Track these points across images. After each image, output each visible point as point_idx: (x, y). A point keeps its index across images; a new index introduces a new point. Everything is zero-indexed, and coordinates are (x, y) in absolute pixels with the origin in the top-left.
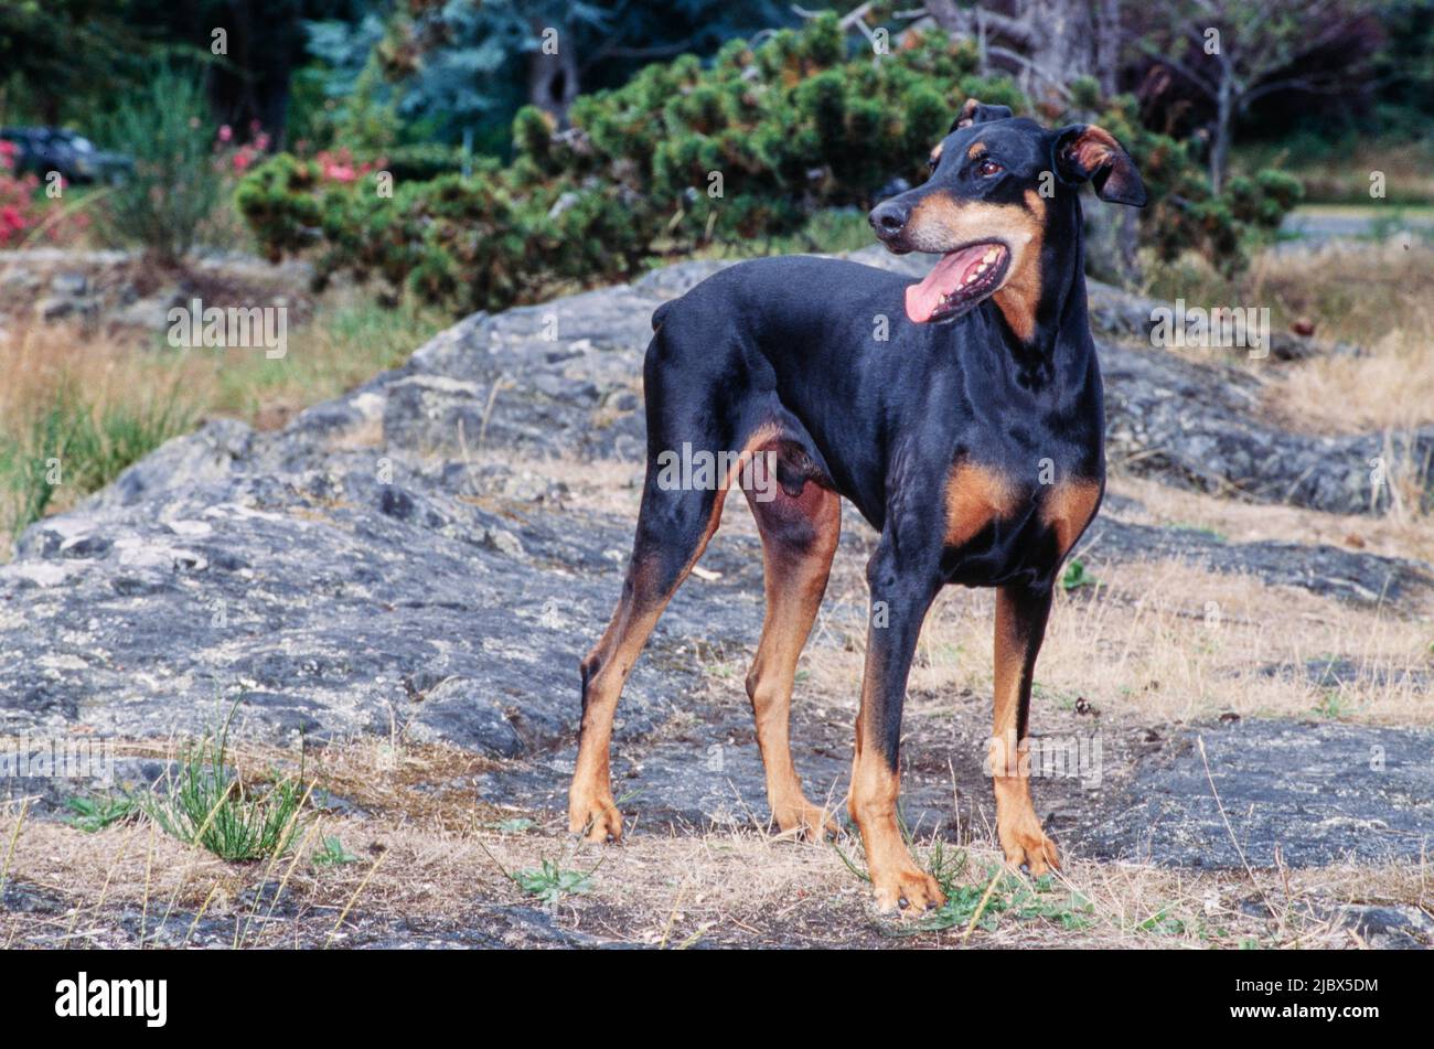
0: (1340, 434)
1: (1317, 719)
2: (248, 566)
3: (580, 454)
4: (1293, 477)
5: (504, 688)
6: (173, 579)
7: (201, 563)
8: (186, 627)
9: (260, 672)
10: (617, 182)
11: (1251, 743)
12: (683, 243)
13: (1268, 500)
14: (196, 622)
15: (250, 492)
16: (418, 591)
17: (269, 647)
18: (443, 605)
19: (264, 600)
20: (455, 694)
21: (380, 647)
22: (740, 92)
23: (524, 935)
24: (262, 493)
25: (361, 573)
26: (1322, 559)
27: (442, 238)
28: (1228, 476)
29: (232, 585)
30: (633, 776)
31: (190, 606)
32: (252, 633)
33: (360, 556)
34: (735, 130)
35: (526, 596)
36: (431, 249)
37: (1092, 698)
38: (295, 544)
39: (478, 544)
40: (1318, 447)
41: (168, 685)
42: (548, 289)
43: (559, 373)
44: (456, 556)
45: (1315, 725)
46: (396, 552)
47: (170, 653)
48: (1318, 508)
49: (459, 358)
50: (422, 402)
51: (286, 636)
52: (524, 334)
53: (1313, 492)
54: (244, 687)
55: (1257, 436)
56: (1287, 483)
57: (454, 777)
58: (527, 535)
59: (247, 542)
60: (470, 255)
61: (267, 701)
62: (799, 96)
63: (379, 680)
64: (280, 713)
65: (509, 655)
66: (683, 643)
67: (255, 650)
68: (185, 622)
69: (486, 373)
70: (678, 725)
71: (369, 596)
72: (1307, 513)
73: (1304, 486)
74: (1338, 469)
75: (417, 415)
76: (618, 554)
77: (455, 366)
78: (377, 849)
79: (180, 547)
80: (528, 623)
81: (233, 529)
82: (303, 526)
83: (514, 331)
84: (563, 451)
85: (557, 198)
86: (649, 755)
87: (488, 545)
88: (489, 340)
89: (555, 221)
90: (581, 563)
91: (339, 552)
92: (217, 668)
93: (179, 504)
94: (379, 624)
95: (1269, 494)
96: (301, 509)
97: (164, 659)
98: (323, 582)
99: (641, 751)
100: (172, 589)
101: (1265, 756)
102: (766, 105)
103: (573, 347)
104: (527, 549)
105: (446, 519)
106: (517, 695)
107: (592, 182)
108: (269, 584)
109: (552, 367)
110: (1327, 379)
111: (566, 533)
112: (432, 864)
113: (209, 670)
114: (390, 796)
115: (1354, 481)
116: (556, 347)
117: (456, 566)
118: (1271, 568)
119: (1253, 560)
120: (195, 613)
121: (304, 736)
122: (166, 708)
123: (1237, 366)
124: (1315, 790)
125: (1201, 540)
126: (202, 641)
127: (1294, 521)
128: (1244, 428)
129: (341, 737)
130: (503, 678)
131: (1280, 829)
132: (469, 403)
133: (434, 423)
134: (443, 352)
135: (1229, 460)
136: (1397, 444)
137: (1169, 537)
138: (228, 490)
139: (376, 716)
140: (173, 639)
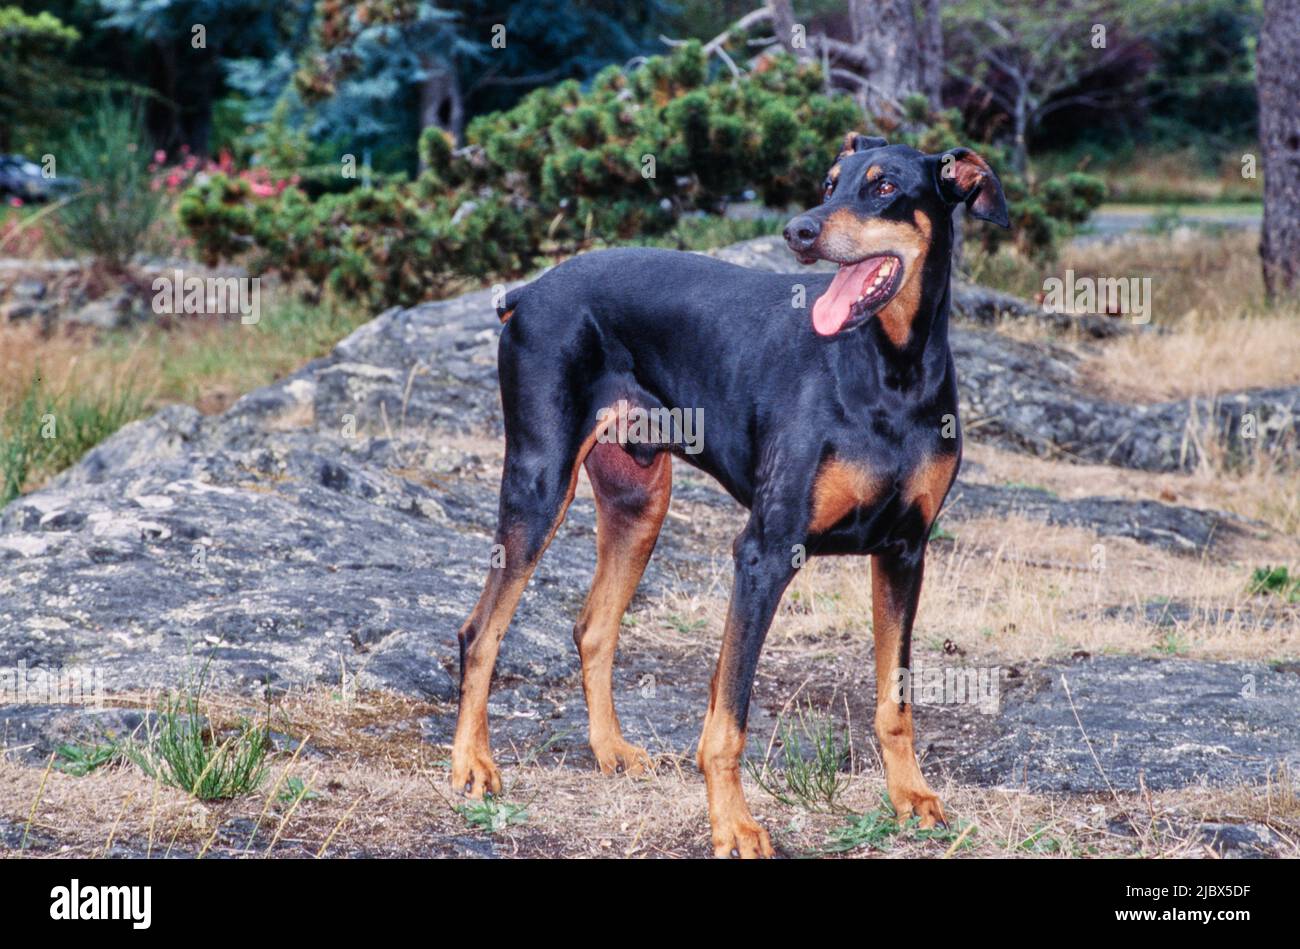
0: (1151, 402)
1: (1158, 655)
2: (207, 535)
3: (488, 430)
4: (1112, 440)
5: (439, 640)
6: (141, 547)
7: (166, 534)
8: (155, 590)
9: (223, 630)
10: (510, 191)
11: (1102, 678)
12: (568, 244)
13: (1090, 461)
14: (164, 585)
15: (206, 469)
16: (357, 554)
17: (230, 607)
18: (380, 566)
19: (223, 565)
20: (395, 646)
21: (328, 605)
22: (617, 111)
24: (215, 470)
25: (307, 539)
26: (1145, 512)
27: (358, 243)
28: (1055, 440)
29: (194, 552)
30: (557, 717)
31: (158, 571)
32: (213, 595)
33: (305, 524)
34: (614, 144)
35: (453, 557)
36: (349, 252)
37: (958, 640)
38: (247, 515)
39: (407, 512)
40: (1133, 414)
41: (141, 642)
42: (452, 285)
43: (468, 360)
44: (389, 522)
45: (1157, 661)
46: (336, 520)
47: (142, 614)
48: (1135, 467)
49: (379, 348)
50: (348, 386)
51: (244, 596)
52: (435, 326)
53: (1130, 453)
54: (209, 643)
55: (1080, 405)
56: (1106, 445)
57: (399, 720)
58: (449, 502)
59: (205, 513)
60: (384, 257)
61: (230, 655)
62: (669, 114)
63: (329, 634)
64: (242, 666)
65: (442, 610)
67: (218, 610)
68: (154, 586)
69: (402, 360)
71: (314, 560)
72: (1125, 472)
73: (1121, 448)
74: (1150, 433)
75: (344, 398)
77: (375, 355)
78: (335, 787)
79: (147, 519)
80: (456, 581)
81: (192, 503)
82: (254, 499)
83: (426, 324)
84: (474, 428)
85: (458, 206)
86: (569, 698)
87: (415, 512)
88: (405, 331)
89: (457, 226)
91: (286, 521)
92: (183, 626)
93: (143, 481)
94: (326, 584)
95: (1091, 455)
96: (251, 483)
97: (137, 619)
98: (274, 549)
99: (562, 694)
100: (141, 557)
101: (1117, 690)
102: (640, 122)
103: (479, 337)
104: (449, 515)
105: (378, 490)
106: (451, 646)
107: (488, 192)
108: (226, 550)
109: (461, 354)
110: (1136, 355)
111: (483, 500)
112: (384, 800)
113: (177, 629)
114: (344, 739)
115: (1165, 444)
116: (462, 337)
117: (390, 531)
118: (1101, 521)
119: (1085, 514)
120: (163, 578)
121: (265, 687)
122: (141, 664)
123: (1058, 344)
124: (1164, 720)
125: (1038, 498)
126: (169, 603)
127: (1113, 479)
128: (1067, 398)
129: (298, 687)
130: (438, 631)
131: (1136, 755)
132: (389, 387)
133: (360, 405)
134: (364, 343)
135: (1056, 427)
136: (1201, 410)
137: (1009, 495)
138: (186, 468)
139: (328, 667)
140: (144, 601)
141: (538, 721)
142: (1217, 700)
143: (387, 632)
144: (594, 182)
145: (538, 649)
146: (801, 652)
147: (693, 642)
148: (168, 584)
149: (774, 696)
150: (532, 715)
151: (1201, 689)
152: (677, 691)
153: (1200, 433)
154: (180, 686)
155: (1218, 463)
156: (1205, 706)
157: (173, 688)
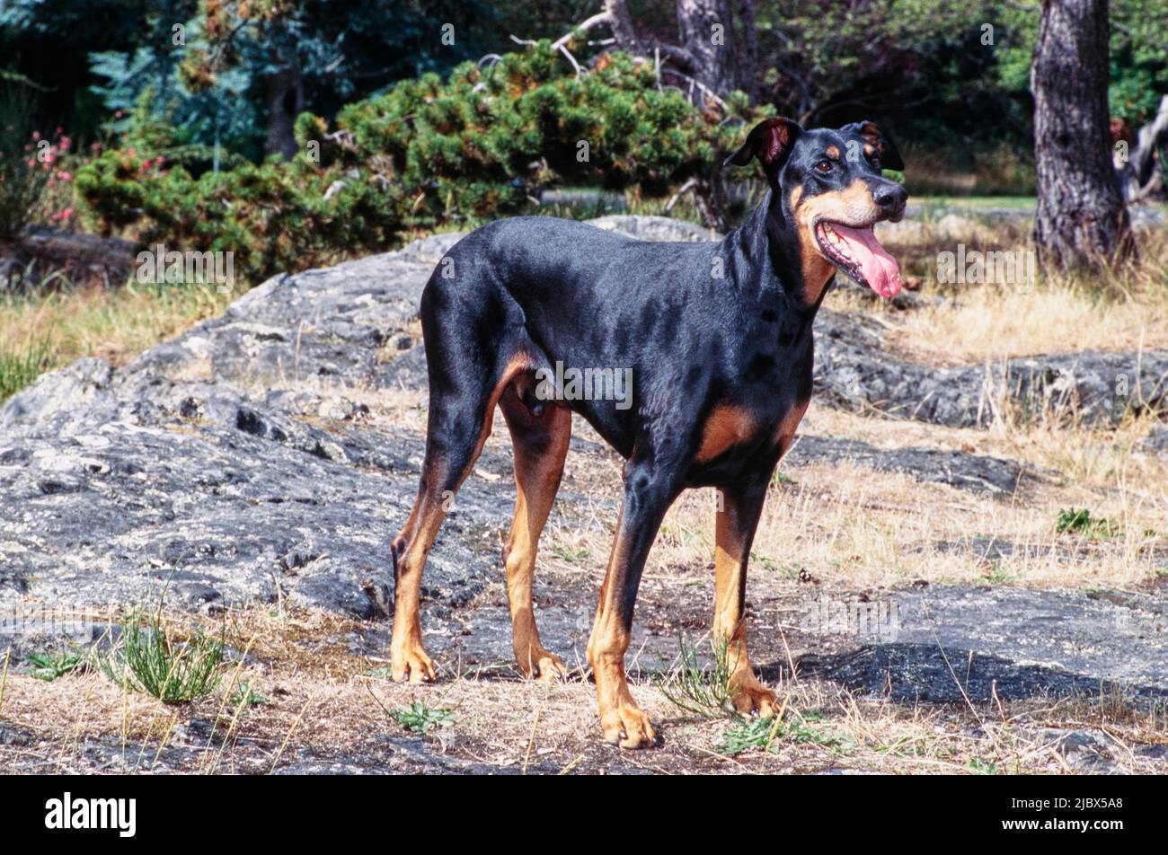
0: (952, 366)
1: (987, 583)
2: (142, 470)
3: (369, 384)
4: (918, 398)
5: (357, 564)
6: (86, 481)
7: (105, 469)
8: (101, 519)
9: (165, 554)
10: (376, 172)
11: (943, 603)
12: (428, 220)
13: (899, 417)
14: (108, 514)
15: (134, 413)
16: (275, 489)
17: (170, 534)
18: (299, 501)
19: (159, 497)
20: (320, 570)
21: (257, 533)
22: (475, 102)
23: (404, 759)
24: (142, 414)
25: (230, 476)
26: (956, 461)
27: (240, 217)
28: (868, 398)
29: (132, 485)
30: (467, 633)
31: (102, 502)
32: (153, 523)
33: (226, 462)
34: (472, 131)
35: (361, 493)
36: (230, 223)
37: (810, 570)
38: (175, 455)
39: (312, 452)
40: (936, 375)
41: (92, 565)
42: (324, 256)
43: (350, 320)
44: (300, 461)
45: (988, 589)
46: (254, 459)
47: (91, 539)
48: (938, 423)
49: (268, 309)
50: (242, 343)
51: (181, 525)
52: (318, 290)
53: (933, 410)
54: (153, 566)
55: (889, 367)
56: (913, 403)
57: (330, 635)
58: (349, 446)
59: (139, 452)
60: (264, 228)
61: (177, 576)
62: (523, 105)
63: (260, 559)
64: (188, 586)
65: (357, 539)
66: (488, 529)
67: (160, 536)
68: (100, 515)
69: (289, 320)
70: (492, 593)
71: (238, 493)
72: (930, 427)
73: (926, 406)
74: (952, 393)
75: (239, 354)
76: (418, 460)
77: (265, 315)
78: (280, 692)
79: (88, 456)
80: (367, 514)
81: (126, 442)
82: (180, 439)
83: (310, 288)
84: (356, 381)
85: (330, 184)
86: (474, 617)
87: (320, 453)
88: (291, 294)
89: (327, 202)
90: (391, 467)
91: (209, 459)
92: (129, 550)
93: (77, 423)
94: (254, 514)
95: (900, 412)
96: (175, 426)
97: (88, 544)
98: (202, 483)
99: (468, 614)
100: (86, 489)
101: (957, 613)
102: (495, 112)
103: (358, 300)
104: (349, 456)
105: (287, 434)
106: (369, 570)
107: (355, 173)
108: (161, 484)
109: (343, 315)
110: (935, 325)
111: (378, 444)
112: (324, 705)
113: (124, 553)
114: (282, 651)
115: (964, 403)
116: (343, 300)
117: (301, 471)
118: (919, 469)
119: (905, 463)
120: (107, 508)
121: (209, 605)
122: (97, 583)
123: (867, 314)
124: (1001, 640)
125: (862, 449)
126: (114, 531)
127: (920, 433)
128: (879, 361)
129: (239, 605)
130: (356, 557)
131: (982, 670)
132: (280, 344)
133: (253, 360)
134: (254, 304)
135: (868, 387)
136: (995, 372)
137: (835, 445)
138: (116, 411)
139: (264, 588)
140: (93, 528)
141: (450, 637)
142: (1046, 623)
143: (313, 558)
144: (454, 164)
145: (444, 575)
146: (673, 581)
147: (578, 569)
148: (113, 513)
149: (653, 618)
150: (444, 632)
151: (1030, 613)
152: (567, 612)
153: (994, 393)
154: (133, 604)
155: (1010, 419)
156: (1036, 628)
157: (128, 604)
